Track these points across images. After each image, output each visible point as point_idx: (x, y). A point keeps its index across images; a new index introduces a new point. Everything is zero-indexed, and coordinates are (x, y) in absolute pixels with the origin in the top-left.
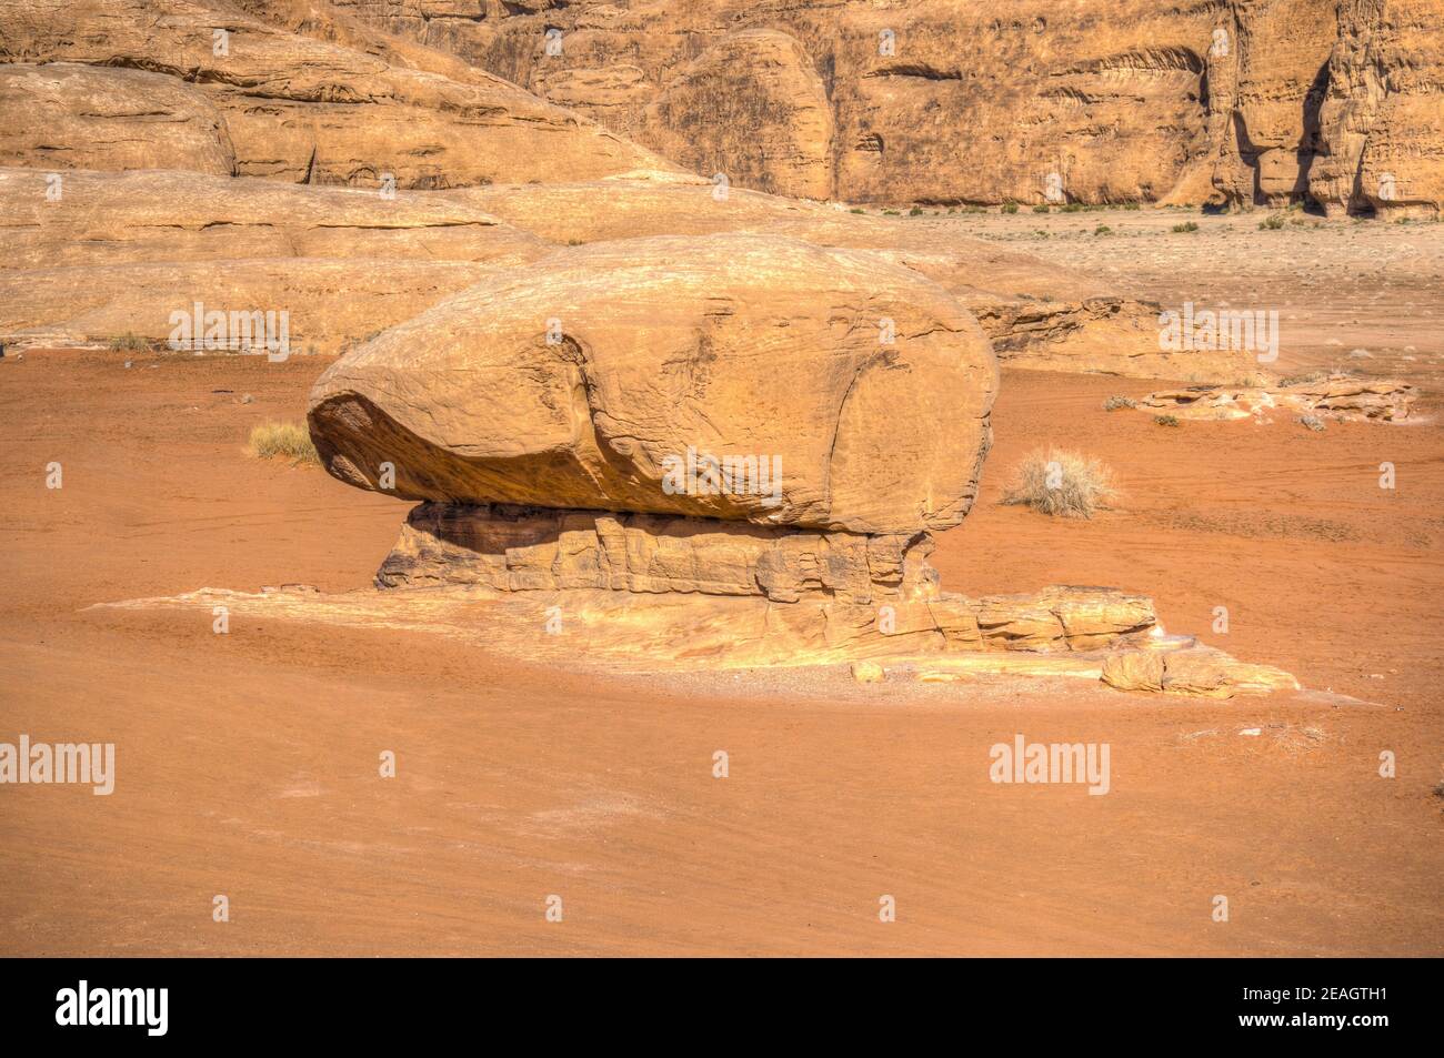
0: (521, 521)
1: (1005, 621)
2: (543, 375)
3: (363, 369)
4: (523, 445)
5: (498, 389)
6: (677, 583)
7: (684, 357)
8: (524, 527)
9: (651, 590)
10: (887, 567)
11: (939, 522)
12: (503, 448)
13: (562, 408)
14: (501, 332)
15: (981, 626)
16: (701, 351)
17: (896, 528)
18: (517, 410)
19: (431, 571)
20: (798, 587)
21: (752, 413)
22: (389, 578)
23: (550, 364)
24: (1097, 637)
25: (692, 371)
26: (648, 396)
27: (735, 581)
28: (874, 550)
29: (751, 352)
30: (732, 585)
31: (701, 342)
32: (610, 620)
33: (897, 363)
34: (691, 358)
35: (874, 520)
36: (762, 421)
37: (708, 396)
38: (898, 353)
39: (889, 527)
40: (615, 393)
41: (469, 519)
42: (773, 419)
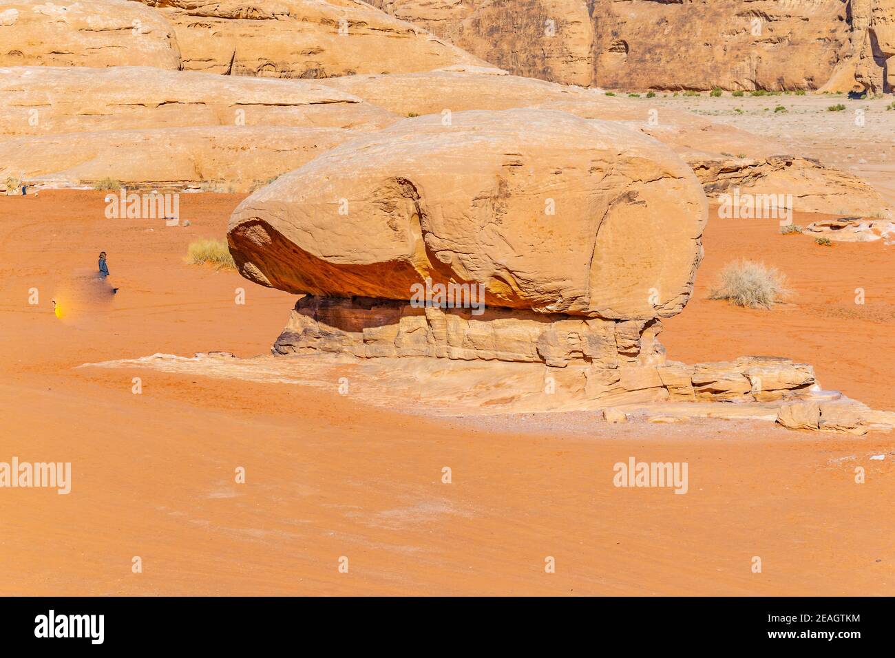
0: (373, 309)
1: (711, 381)
2: (389, 207)
3: (266, 202)
4: (376, 256)
5: (358, 217)
6: (482, 353)
7: (488, 195)
8: (375, 313)
9: (464, 358)
10: (631, 343)
11: (666, 311)
12: (360, 258)
13: (402, 230)
14: (361, 177)
15: (694, 385)
16: (500, 191)
17: (636, 315)
18: (371, 231)
19: (311, 343)
20: (566, 357)
21: (536, 235)
22: (282, 347)
23: (394, 200)
24: (774, 392)
25: (493, 205)
26: (463, 222)
27: (522, 352)
28: (620, 331)
29: (536, 191)
30: (521, 355)
31: (500, 184)
32: (434, 378)
33: (637, 200)
34: (493, 195)
35: (620, 310)
36: (543, 240)
37: (505, 222)
38: (638, 193)
39: (630, 315)
40: (439, 220)
41: (338, 308)
42: (550, 238)
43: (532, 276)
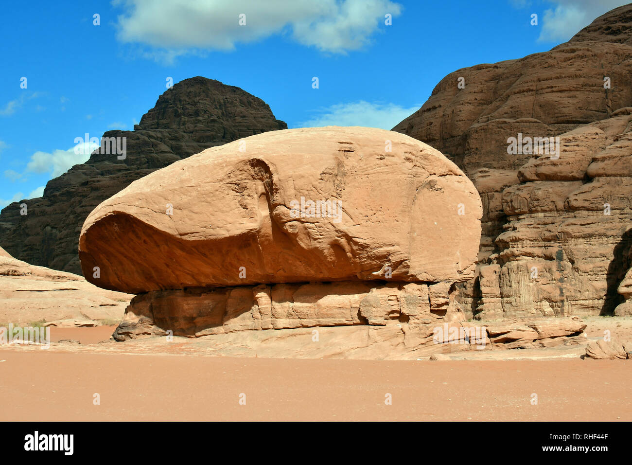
0: (203, 296)
1: (506, 331)
2: (240, 188)
4: (228, 231)
5: (214, 196)
6: (305, 322)
7: (331, 171)
8: (205, 299)
9: (289, 326)
10: (444, 301)
11: (465, 276)
12: (215, 233)
13: (252, 208)
14: (216, 162)
15: (490, 335)
16: (339, 171)
17: (446, 278)
18: (224, 209)
19: (146, 330)
20: (387, 316)
21: (369, 207)
22: (120, 336)
23: (246, 181)
24: (556, 339)
25: (334, 181)
26: (312, 193)
27: (343, 317)
28: (434, 291)
29: (366, 173)
30: (342, 319)
31: (338, 165)
32: (264, 345)
33: (436, 187)
34: (334, 173)
35: (434, 273)
36: (375, 212)
37: (344, 197)
38: (436, 181)
39: (442, 277)
40: (291, 192)
41: (171, 297)
42: (380, 211)
43: (367, 242)
